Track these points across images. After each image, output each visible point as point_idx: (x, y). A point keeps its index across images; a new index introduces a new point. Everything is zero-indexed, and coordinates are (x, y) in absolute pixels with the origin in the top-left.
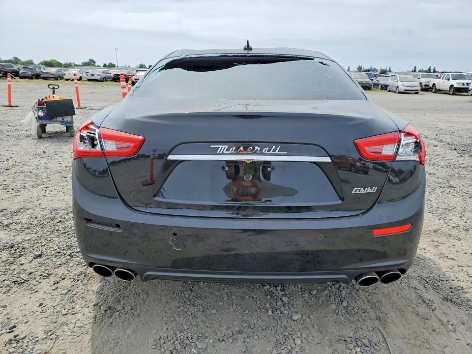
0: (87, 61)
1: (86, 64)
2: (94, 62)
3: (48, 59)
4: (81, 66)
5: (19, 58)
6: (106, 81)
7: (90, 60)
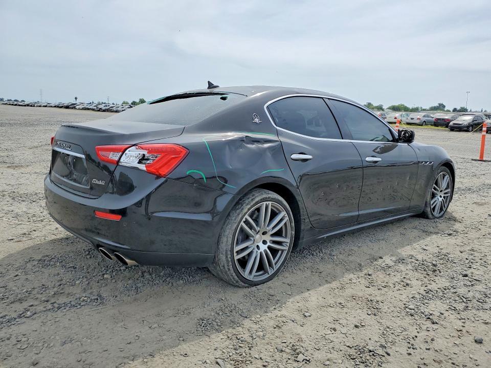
0: (436, 105)
1: (434, 109)
2: (444, 107)
3: (396, 104)
4: (428, 110)
5: (372, 103)
6: (426, 125)
7: (439, 104)
